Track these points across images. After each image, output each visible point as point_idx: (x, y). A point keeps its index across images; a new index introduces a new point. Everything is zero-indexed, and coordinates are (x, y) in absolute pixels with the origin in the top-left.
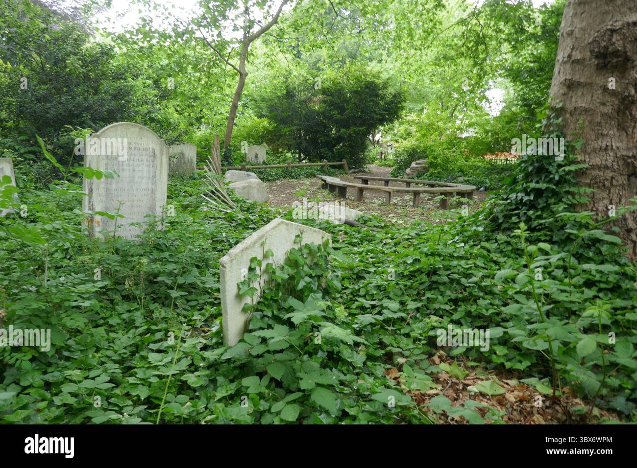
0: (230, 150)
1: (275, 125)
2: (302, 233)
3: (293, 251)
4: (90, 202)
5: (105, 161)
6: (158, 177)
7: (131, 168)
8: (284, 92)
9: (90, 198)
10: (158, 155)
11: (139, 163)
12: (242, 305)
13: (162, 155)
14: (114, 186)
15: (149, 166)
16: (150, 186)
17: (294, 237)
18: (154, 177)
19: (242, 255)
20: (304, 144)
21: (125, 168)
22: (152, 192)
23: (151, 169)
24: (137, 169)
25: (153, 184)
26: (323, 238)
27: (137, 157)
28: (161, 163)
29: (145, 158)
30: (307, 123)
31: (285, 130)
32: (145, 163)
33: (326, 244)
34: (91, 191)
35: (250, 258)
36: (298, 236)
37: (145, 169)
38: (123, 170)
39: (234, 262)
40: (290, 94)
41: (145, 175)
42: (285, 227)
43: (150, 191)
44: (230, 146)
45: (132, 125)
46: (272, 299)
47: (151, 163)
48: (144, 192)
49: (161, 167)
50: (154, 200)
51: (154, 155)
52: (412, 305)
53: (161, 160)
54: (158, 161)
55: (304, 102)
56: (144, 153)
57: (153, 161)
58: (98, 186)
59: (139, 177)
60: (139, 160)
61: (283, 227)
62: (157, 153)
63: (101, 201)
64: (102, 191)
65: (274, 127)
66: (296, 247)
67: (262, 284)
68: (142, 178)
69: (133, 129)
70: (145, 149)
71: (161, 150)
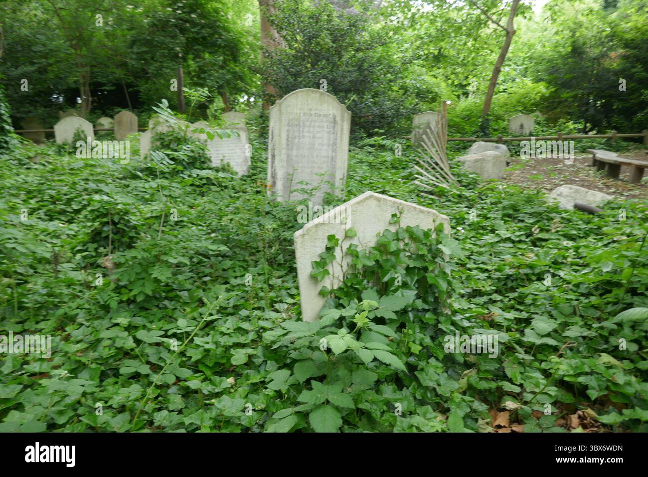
0: (488, 120)
1: (553, 90)
2: (401, 213)
3: (386, 233)
4: (272, 167)
5: (287, 128)
6: (338, 145)
7: (311, 135)
8: (570, 49)
9: (273, 162)
10: (339, 122)
11: (320, 130)
12: (319, 288)
13: (343, 121)
14: (295, 152)
15: (329, 133)
16: (330, 153)
17: (389, 216)
18: (335, 144)
19: (317, 231)
20: (592, 111)
21: (306, 134)
22: (332, 159)
23: (332, 136)
24: (318, 135)
25: (333, 151)
26: (434, 221)
27: (317, 124)
28: (342, 130)
29: (325, 124)
30: (597, 86)
31: (565, 95)
32: (326, 129)
33: (439, 230)
34: (273, 156)
35: (327, 235)
36: (394, 216)
37: (326, 135)
38: (304, 137)
39: (307, 237)
40: (577, 51)
41: (325, 141)
42: (375, 202)
43: (330, 159)
44: (488, 115)
45: (313, 91)
46: (351, 287)
47: (332, 130)
48: (324, 159)
49: (342, 134)
50: (334, 167)
51: (335, 122)
52: (574, 332)
53: (342, 126)
54: (338, 128)
55: (596, 59)
56: (325, 119)
57: (334, 127)
58: (280, 152)
59: (320, 144)
60: (319, 127)
61: (373, 203)
62: (338, 119)
63: (283, 167)
64: (284, 157)
65: (552, 92)
66: (393, 229)
67: (345, 268)
68: (323, 145)
69: (314, 95)
70: (325, 116)
71: (342, 116)
